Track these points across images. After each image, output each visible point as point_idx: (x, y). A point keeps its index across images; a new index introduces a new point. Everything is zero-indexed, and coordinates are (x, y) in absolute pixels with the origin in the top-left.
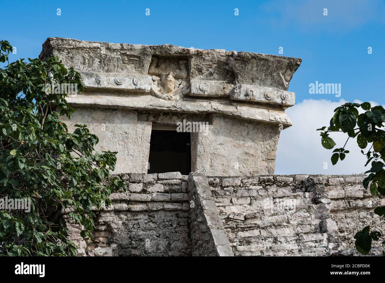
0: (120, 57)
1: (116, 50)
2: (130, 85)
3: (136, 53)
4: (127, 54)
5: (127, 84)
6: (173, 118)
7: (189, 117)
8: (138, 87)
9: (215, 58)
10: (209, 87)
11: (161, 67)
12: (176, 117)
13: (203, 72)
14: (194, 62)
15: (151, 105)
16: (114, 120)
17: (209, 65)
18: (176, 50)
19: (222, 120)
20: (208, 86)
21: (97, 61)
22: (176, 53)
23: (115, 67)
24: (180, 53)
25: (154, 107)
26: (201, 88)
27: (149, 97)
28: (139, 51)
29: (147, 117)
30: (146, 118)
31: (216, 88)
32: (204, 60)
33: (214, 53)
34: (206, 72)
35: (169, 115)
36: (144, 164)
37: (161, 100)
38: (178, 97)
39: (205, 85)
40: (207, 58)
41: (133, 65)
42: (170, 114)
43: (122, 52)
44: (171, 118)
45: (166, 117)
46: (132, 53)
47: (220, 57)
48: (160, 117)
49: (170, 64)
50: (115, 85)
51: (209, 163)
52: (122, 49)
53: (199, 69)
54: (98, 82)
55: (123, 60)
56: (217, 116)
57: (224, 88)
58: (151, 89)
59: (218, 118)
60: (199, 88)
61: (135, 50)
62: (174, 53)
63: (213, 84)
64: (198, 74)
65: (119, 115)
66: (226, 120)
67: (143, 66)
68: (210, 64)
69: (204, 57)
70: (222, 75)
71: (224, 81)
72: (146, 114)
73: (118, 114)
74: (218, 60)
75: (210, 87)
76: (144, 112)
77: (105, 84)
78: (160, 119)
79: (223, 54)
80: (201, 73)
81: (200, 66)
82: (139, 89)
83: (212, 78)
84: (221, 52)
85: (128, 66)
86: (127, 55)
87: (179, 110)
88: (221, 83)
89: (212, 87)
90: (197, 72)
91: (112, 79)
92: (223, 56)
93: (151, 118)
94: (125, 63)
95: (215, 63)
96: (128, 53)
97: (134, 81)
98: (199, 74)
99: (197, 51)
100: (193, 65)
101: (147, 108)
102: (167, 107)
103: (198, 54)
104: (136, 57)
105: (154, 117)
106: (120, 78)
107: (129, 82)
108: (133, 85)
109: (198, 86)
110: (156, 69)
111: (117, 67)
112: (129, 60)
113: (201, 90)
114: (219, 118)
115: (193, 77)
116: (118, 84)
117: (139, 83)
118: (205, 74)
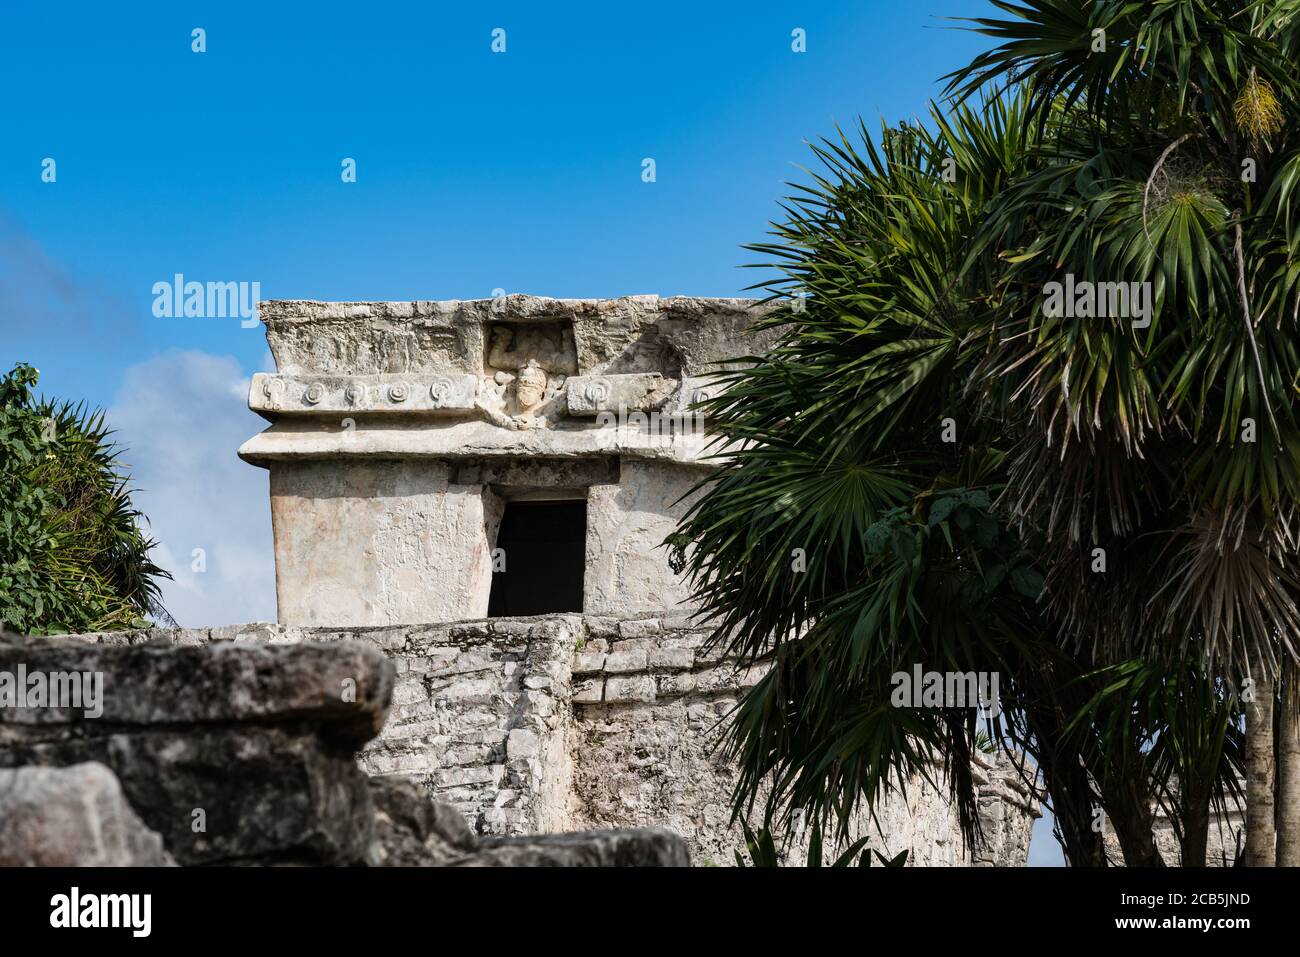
0: (413, 333)
1: (402, 317)
2: (424, 400)
3: (445, 323)
4: (427, 325)
5: (418, 399)
6: (541, 472)
7: (578, 466)
8: (439, 405)
9: (630, 318)
10: (609, 392)
11: (520, 349)
12: (549, 468)
13: (608, 353)
14: (581, 332)
15: (467, 446)
16: (394, 487)
17: (621, 336)
18: (534, 306)
19: (641, 471)
20: (606, 388)
21: (365, 346)
22: (533, 314)
23: (405, 358)
24: (544, 314)
25: (473, 450)
26: (589, 395)
27: (479, 425)
28: (451, 316)
29: (480, 473)
30: (476, 478)
31: (626, 394)
32: (605, 324)
33: (627, 306)
34: (616, 353)
35: (530, 465)
36: (463, 588)
37: (501, 431)
38: (542, 421)
39: (599, 386)
40: (611, 320)
41: (445, 351)
42: (534, 463)
43: (416, 322)
44: (536, 472)
45: (524, 470)
46: (437, 322)
47: (644, 313)
48: (511, 471)
49: (540, 341)
50: (390, 403)
51: (613, 579)
52: (416, 315)
53: (597, 347)
54: (350, 400)
55: (421, 341)
56: (629, 463)
57: (650, 391)
58: (476, 406)
59: (631, 466)
60: (586, 395)
61: (441, 314)
62: (531, 315)
63: (621, 383)
64: (597, 360)
65: (406, 474)
66: (652, 470)
67: (466, 351)
68: (622, 333)
69: (603, 317)
70: (657, 358)
71: (648, 374)
72: (475, 466)
73: (404, 470)
74: (641, 323)
75: (612, 392)
76: (472, 462)
77: (366, 402)
78: (509, 477)
79: (651, 307)
80: (603, 358)
81: (597, 340)
82: (443, 408)
83: (632, 366)
84: (645, 301)
85: (435, 355)
86: (428, 328)
87: (531, 453)
88: (641, 380)
89: (616, 392)
90: (594, 356)
91: (384, 388)
92: (651, 311)
93: (490, 477)
94: (427, 349)
95: (634, 331)
96: (429, 323)
97: (433, 389)
98: (601, 361)
99: (584, 304)
100: (583, 342)
101: (456, 454)
102: (506, 448)
103: (586, 311)
104: (448, 330)
105: (495, 473)
106: (403, 386)
107: (423, 394)
108: (429, 400)
109: (584, 392)
110: (505, 355)
111: (411, 359)
112: (434, 340)
113: (590, 401)
114: (635, 466)
115: (585, 368)
116: (395, 402)
117: (443, 395)
118: (615, 358)
